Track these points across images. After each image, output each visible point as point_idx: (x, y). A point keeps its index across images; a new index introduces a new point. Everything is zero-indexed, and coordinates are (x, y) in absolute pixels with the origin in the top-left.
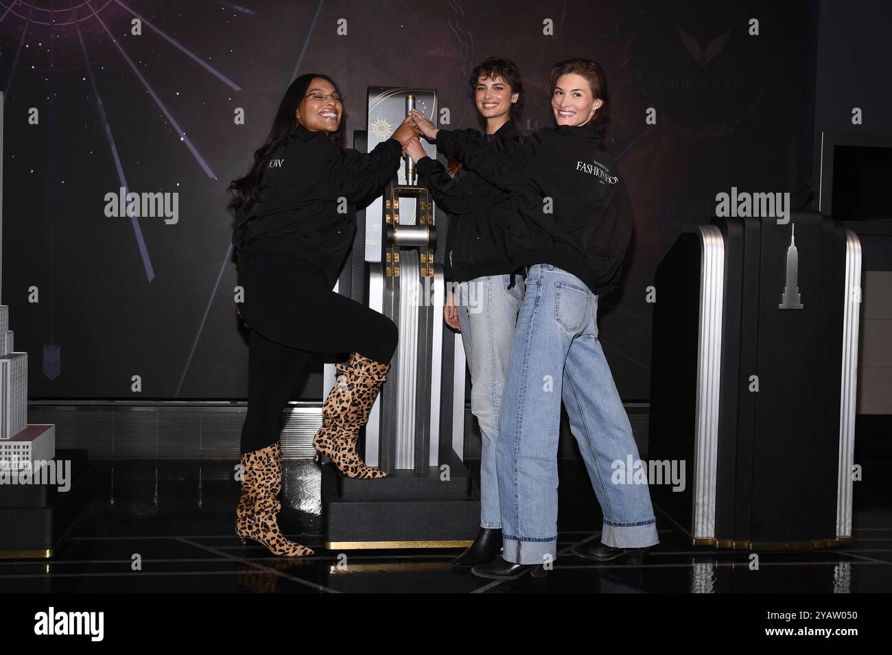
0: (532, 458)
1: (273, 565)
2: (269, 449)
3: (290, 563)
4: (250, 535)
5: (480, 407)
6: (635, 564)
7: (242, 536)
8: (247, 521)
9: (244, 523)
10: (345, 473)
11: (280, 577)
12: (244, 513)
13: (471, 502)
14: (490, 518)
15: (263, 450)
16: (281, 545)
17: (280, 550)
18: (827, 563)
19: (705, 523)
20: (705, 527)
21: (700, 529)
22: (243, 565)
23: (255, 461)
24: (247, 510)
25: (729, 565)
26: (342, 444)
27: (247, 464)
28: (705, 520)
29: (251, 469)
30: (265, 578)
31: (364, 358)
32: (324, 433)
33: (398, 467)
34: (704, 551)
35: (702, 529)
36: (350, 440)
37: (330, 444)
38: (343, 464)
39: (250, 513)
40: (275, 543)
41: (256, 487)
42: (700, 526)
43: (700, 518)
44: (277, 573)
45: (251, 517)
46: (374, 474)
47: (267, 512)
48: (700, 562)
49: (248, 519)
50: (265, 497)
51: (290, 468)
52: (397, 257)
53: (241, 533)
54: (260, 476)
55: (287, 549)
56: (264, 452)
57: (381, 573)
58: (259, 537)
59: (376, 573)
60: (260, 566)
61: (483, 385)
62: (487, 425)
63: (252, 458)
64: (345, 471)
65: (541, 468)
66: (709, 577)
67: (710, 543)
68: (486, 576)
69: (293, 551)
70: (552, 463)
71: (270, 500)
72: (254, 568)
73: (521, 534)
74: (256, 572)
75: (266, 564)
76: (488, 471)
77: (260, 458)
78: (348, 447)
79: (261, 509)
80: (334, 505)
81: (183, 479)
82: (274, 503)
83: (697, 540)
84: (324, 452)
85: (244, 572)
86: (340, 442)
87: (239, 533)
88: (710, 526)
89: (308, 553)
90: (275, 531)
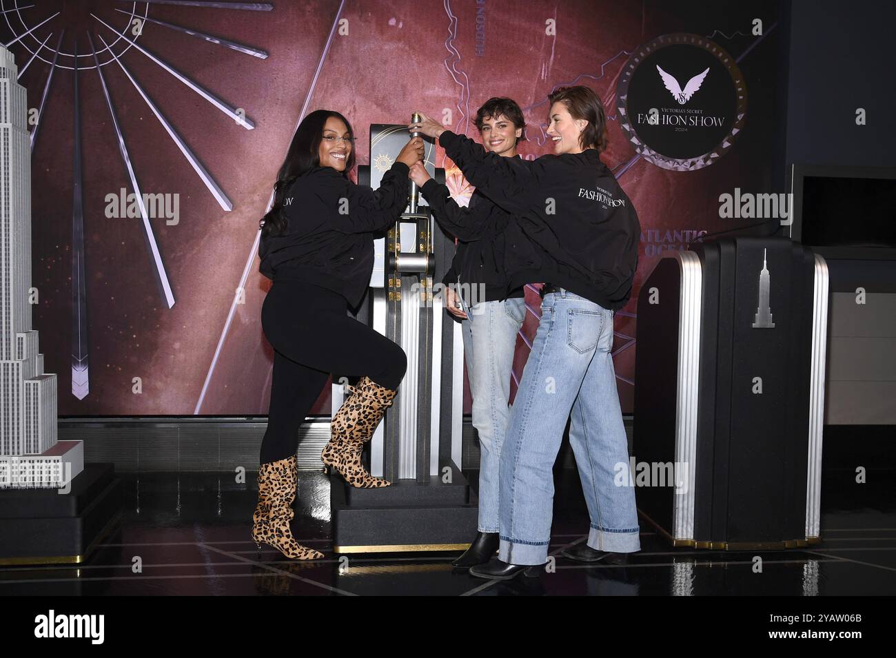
0: (529, 467)
1: (287, 568)
2: (285, 461)
3: (303, 566)
4: (265, 540)
5: (480, 421)
6: (620, 565)
7: (258, 541)
8: (262, 527)
9: (260, 529)
10: (351, 484)
11: (293, 579)
12: (260, 518)
13: (469, 509)
14: (488, 523)
15: (280, 461)
16: (294, 549)
17: (293, 554)
18: (797, 562)
19: (685, 526)
20: (684, 530)
21: (680, 532)
22: (259, 568)
23: (272, 471)
24: (263, 516)
25: (707, 564)
26: (348, 458)
27: (265, 473)
28: (685, 523)
29: (268, 478)
30: (279, 579)
31: (373, 383)
32: (331, 448)
33: (401, 477)
34: (684, 552)
35: (682, 531)
36: (354, 454)
37: (337, 457)
38: (349, 476)
39: (265, 519)
40: (288, 547)
41: (271, 496)
42: (680, 528)
43: (680, 521)
44: (291, 576)
45: (267, 523)
46: (379, 483)
47: (281, 519)
48: (681, 562)
49: (263, 525)
50: (279, 505)
51: (303, 479)
52: (399, 283)
53: (257, 537)
54: (276, 485)
55: (300, 553)
56: (281, 464)
57: (386, 574)
58: (273, 542)
59: (381, 574)
60: (274, 569)
61: (484, 399)
62: (487, 437)
63: (269, 469)
64: (352, 482)
65: (537, 477)
66: (689, 575)
67: (690, 544)
68: (483, 576)
69: (305, 555)
70: (547, 474)
71: (284, 508)
72: (269, 571)
73: (514, 536)
74: (271, 574)
75: (281, 567)
76: (486, 480)
77: (277, 469)
78: (354, 460)
79: (275, 516)
80: (342, 512)
81: (203, 490)
82: (288, 511)
83: (677, 541)
84: (332, 465)
85: (260, 575)
86: (345, 456)
87: (255, 538)
88: (689, 529)
89: (318, 557)
90: (288, 537)
